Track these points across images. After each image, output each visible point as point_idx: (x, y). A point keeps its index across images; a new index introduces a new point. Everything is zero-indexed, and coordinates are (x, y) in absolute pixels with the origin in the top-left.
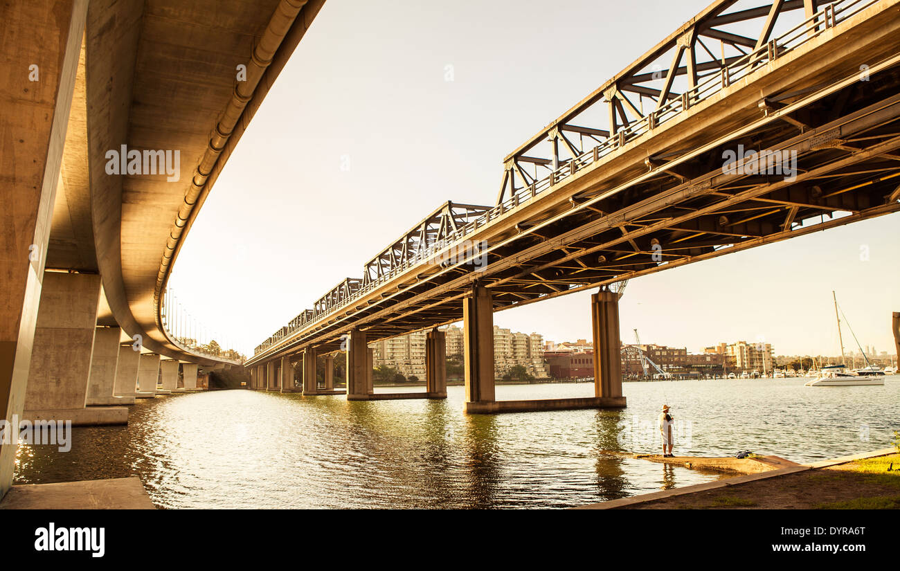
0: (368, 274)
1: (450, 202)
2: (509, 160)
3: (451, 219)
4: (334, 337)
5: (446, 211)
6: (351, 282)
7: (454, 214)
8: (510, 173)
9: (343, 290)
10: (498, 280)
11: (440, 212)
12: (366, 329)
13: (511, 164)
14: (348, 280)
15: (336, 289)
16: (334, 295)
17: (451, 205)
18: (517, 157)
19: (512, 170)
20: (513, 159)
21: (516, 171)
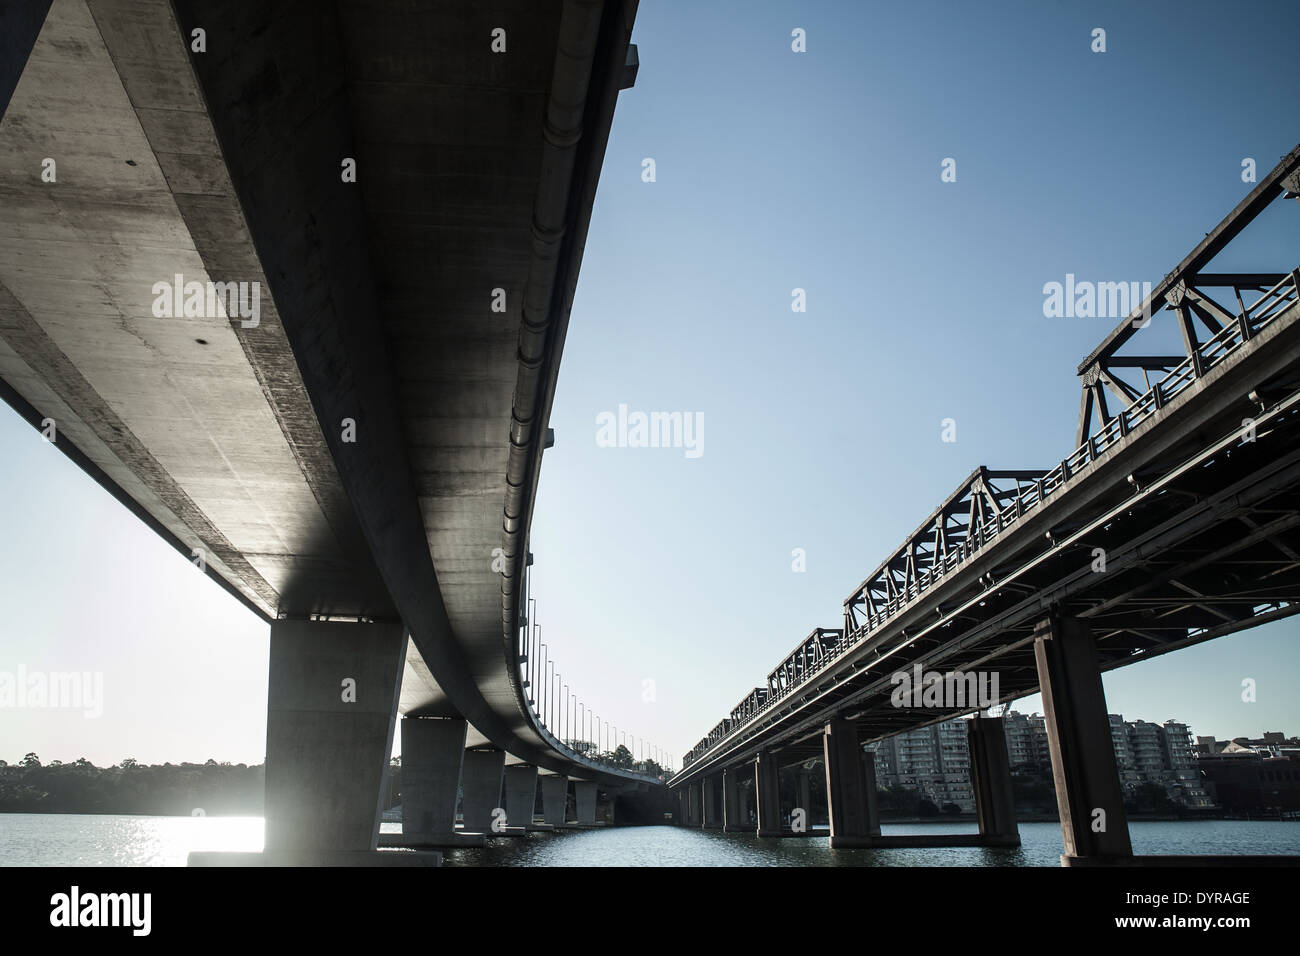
0: (850, 619)
1: (983, 468)
2: (1088, 368)
3: (991, 503)
4: (804, 733)
5: (979, 487)
6: (826, 635)
7: (996, 492)
8: (1095, 391)
9: (811, 651)
10: (1100, 603)
11: (967, 489)
12: (856, 716)
13: (1096, 374)
14: (820, 631)
15: (800, 649)
16: (798, 661)
17: (985, 474)
18: (1106, 358)
19: (1099, 384)
20: (1097, 364)
21: (1107, 383)
